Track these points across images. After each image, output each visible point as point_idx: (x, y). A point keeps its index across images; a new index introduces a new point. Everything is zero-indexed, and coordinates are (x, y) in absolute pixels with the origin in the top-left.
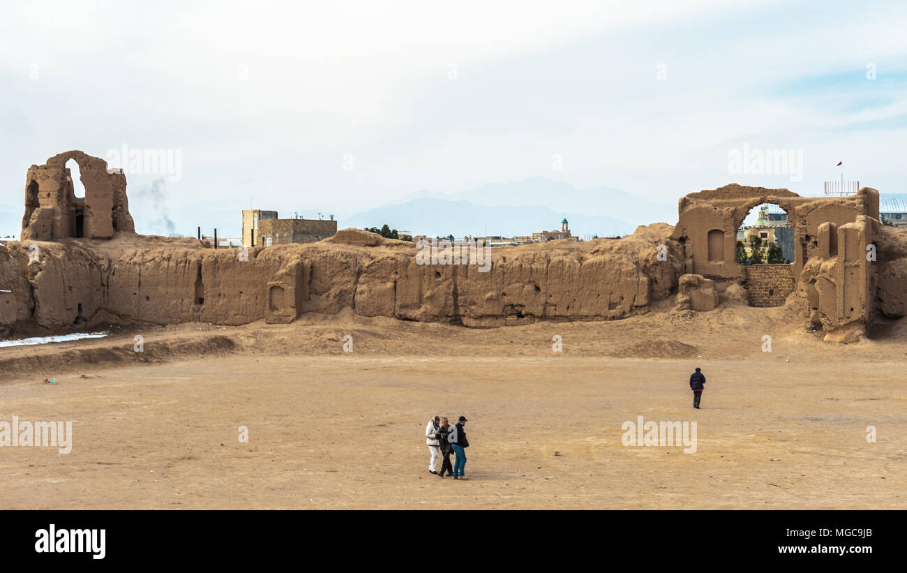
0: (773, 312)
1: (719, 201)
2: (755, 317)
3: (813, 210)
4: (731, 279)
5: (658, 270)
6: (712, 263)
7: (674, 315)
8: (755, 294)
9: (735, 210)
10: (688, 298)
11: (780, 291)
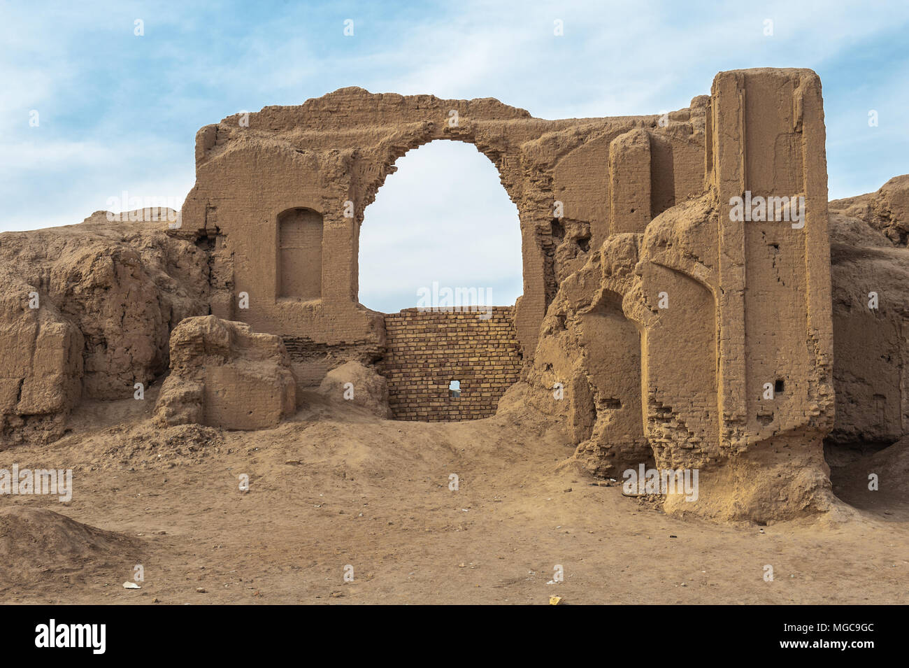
0: (462, 433)
1: (310, 133)
2: (406, 444)
3: (571, 147)
4: (342, 346)
5: (110, 305)
6: (287, 303)
7: (141, 439)
8: (410, 392)
9: (355, 156)
10: (196, 388)
11: (479, 381)
